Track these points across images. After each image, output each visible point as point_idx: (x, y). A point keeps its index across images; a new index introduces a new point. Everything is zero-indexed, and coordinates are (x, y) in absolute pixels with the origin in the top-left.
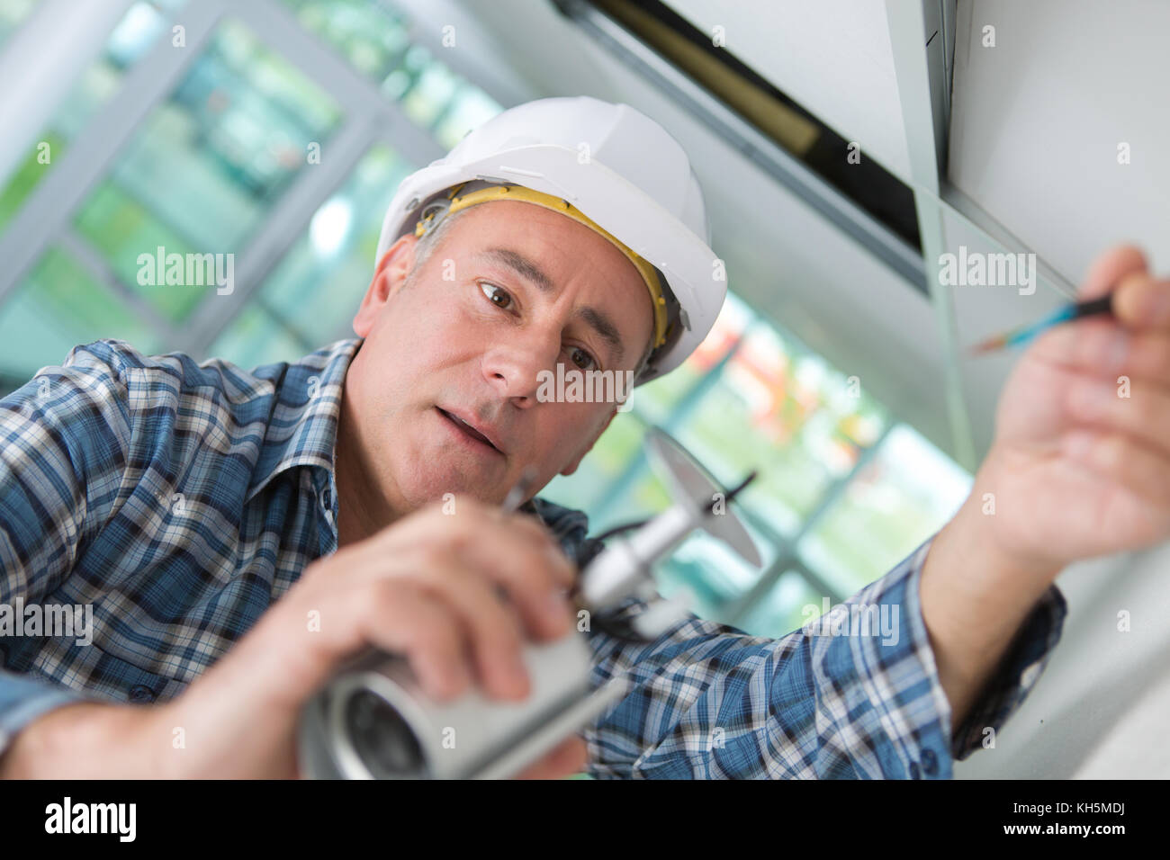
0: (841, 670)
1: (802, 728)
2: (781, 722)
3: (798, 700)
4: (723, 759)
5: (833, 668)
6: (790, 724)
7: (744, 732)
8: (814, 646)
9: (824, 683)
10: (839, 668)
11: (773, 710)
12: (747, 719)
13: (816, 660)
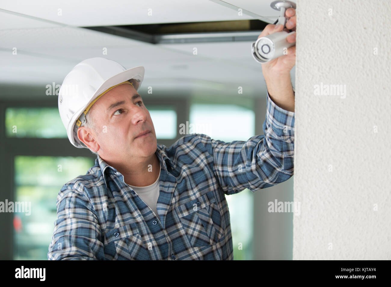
0: (281, 133)
1: (288, 147)
2: (285, 151)
3: (282, 145)
4: (287, 168)
5: (280, 134)
6: (286, 150)
7: (283, 161)
8: (273, 137)
9: (282, 138)
10: (280, 133)
11: (282, 152)
12: (281, 159)
13: (276, 137)
